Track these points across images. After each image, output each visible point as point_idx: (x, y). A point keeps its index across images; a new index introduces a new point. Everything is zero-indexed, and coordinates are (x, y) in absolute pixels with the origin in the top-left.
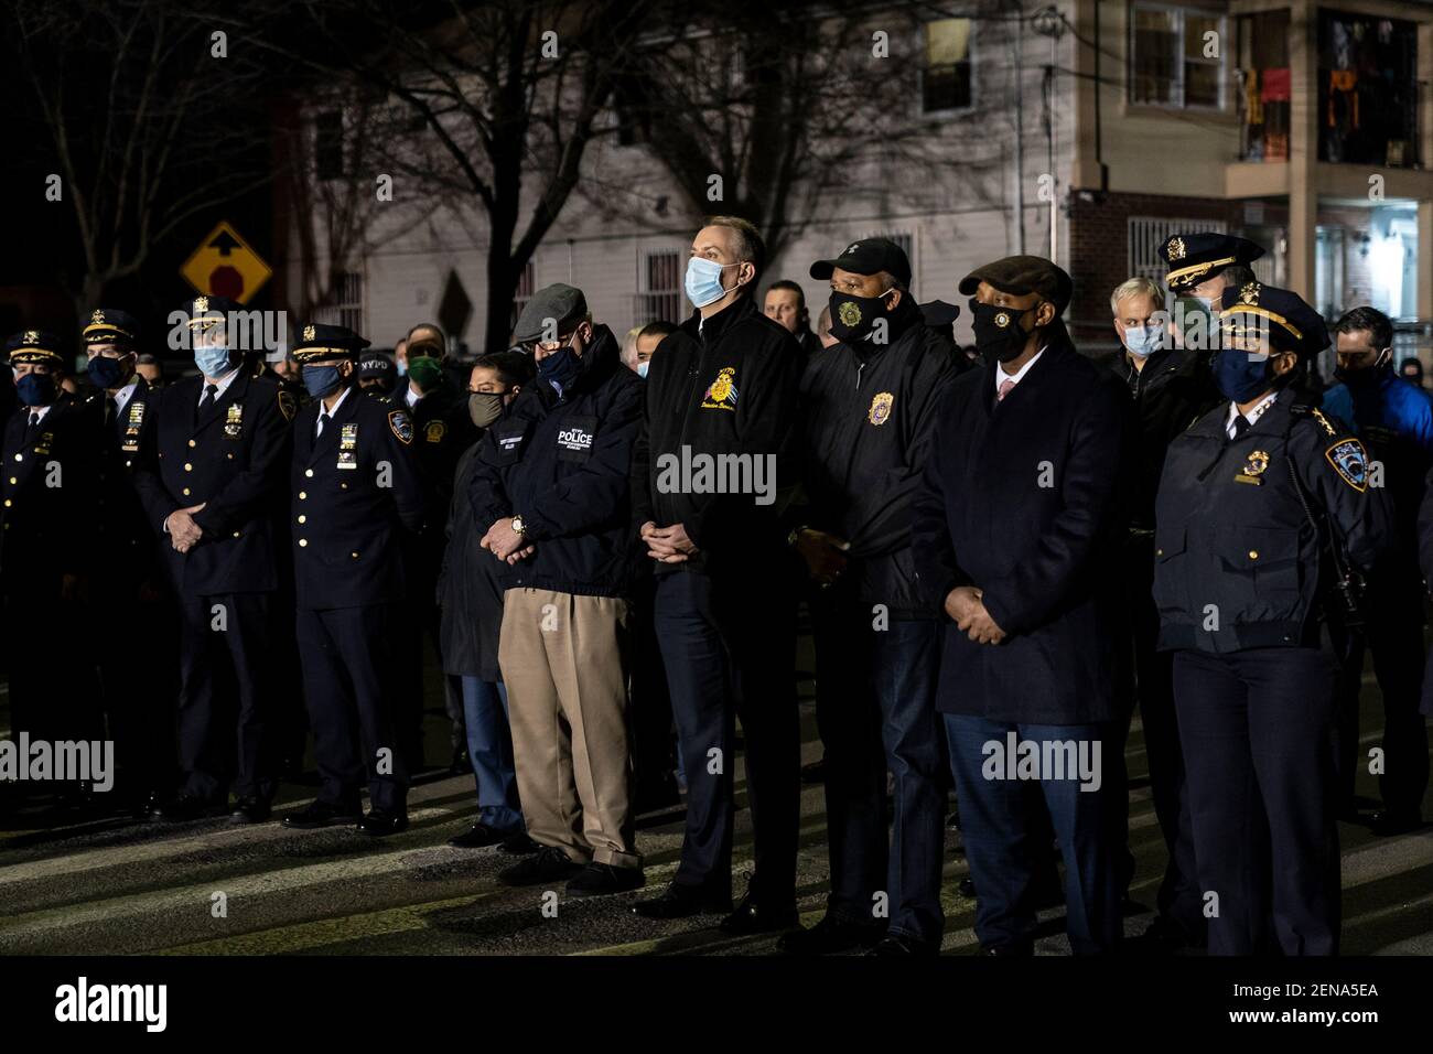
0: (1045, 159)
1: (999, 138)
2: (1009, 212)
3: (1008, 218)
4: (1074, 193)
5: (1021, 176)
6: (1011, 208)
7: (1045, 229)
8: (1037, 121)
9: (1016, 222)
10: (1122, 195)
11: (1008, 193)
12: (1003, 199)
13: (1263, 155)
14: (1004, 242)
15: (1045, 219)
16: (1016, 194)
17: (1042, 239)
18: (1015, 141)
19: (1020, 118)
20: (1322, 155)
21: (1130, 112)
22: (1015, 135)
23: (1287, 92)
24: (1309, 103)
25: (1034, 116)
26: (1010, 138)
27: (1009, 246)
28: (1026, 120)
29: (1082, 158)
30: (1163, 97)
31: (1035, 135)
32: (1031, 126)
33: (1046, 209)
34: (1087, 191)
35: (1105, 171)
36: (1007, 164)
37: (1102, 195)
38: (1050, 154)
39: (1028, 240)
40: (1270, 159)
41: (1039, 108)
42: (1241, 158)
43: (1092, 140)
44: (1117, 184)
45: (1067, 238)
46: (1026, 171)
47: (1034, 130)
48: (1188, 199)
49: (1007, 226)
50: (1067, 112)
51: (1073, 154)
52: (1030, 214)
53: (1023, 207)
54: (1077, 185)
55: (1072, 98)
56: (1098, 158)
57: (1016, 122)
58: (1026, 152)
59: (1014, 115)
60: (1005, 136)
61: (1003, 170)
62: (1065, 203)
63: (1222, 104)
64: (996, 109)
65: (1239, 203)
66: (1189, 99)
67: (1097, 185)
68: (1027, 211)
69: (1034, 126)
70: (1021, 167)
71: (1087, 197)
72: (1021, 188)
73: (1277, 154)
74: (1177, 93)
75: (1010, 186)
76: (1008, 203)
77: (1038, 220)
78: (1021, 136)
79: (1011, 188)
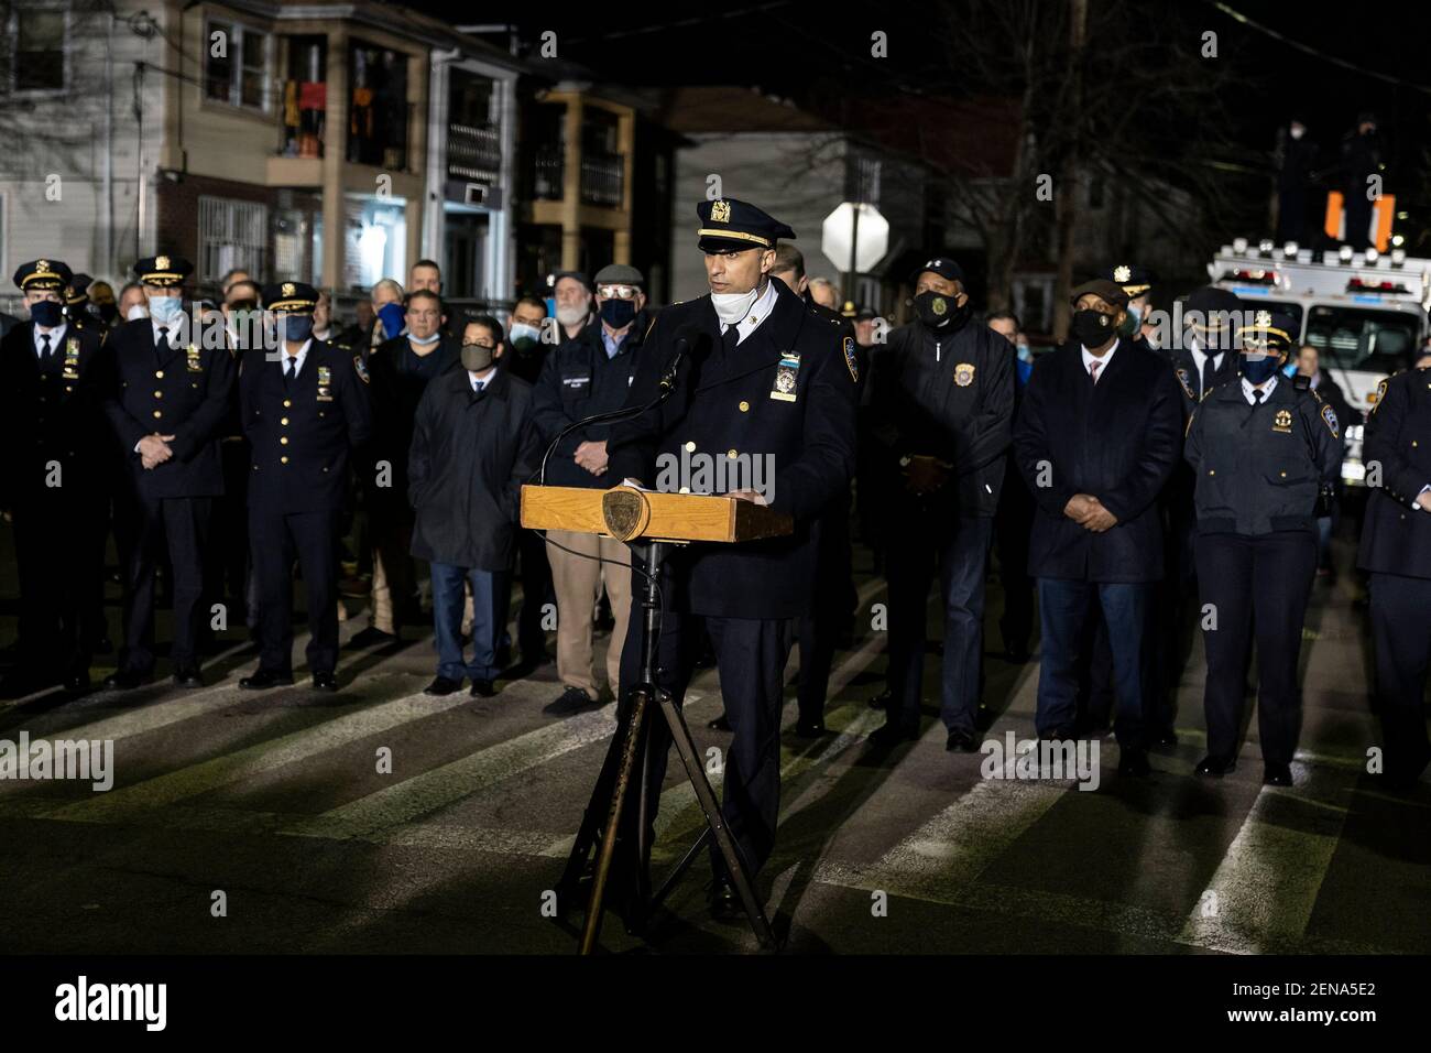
0: (135, 142)
1: (90, 119)
2: (99, 184)
3: (98, 189)
4: (161, 172)
5: (111, 153)
6: (102, 181)
7: (133, 200)
8: (128, 107)
9: (106, 193)
10: (195, 177)
11: (98, 168)
12: (93, 172)
13: (298, 152)
14: (93, 209)
15: (134, 193)
16: (106, 168)
17: (129, 210)
18: (107, 123)
19: (111, 105)
20: (348, 157)
21: (205, 108)
22: (107, 117)
23: (323, 101)
24: (341, 112)
25: (124, 103)
26: (103, 121)
27: (98, 213)
28: (118, 106)
29: (169, 143)
30: (226, 98)
31: (126, 120)
32: (121, 111)
33: (135, 185)
34: (172, 171)
35: (185, 155)
36: (97, 142)
37: (183, 175)
38: (140, 138)
39: (117, 210)
40: (304, 156)
41: (130, 97)
42: (280, 153)
43: (176, 128)
44: (195, 167)
45: (154, 209)
46: (116, 149)
47: (124, 115)
48: (232, 183)
49: (96, 196)
50: (156, 103)
51: (161, 139)
52: (119, 189)
53: (112, 180)
54: (166, 165)
55: (162, 92)
56: (180, 144)
57: (108, 107)
58: (118, 133)
59: (107, 101)
60: (97, 117)
61: (93, 146)
62: (154, 180)
63: (267, 106)
64: (89, 94)
65: (276, 189)
66: (245, 100)
67: (180, 167)
68: (116, 185)
69: (125, 110)
70: (111, 147)
71: (173, 177)
72: (111, 163)
73: (309, 152)
74: (236, 94)
75: (103, 161)
76: (97, 176)
77: (127, 192)
78: (113, 120)
79: (102, 163)
